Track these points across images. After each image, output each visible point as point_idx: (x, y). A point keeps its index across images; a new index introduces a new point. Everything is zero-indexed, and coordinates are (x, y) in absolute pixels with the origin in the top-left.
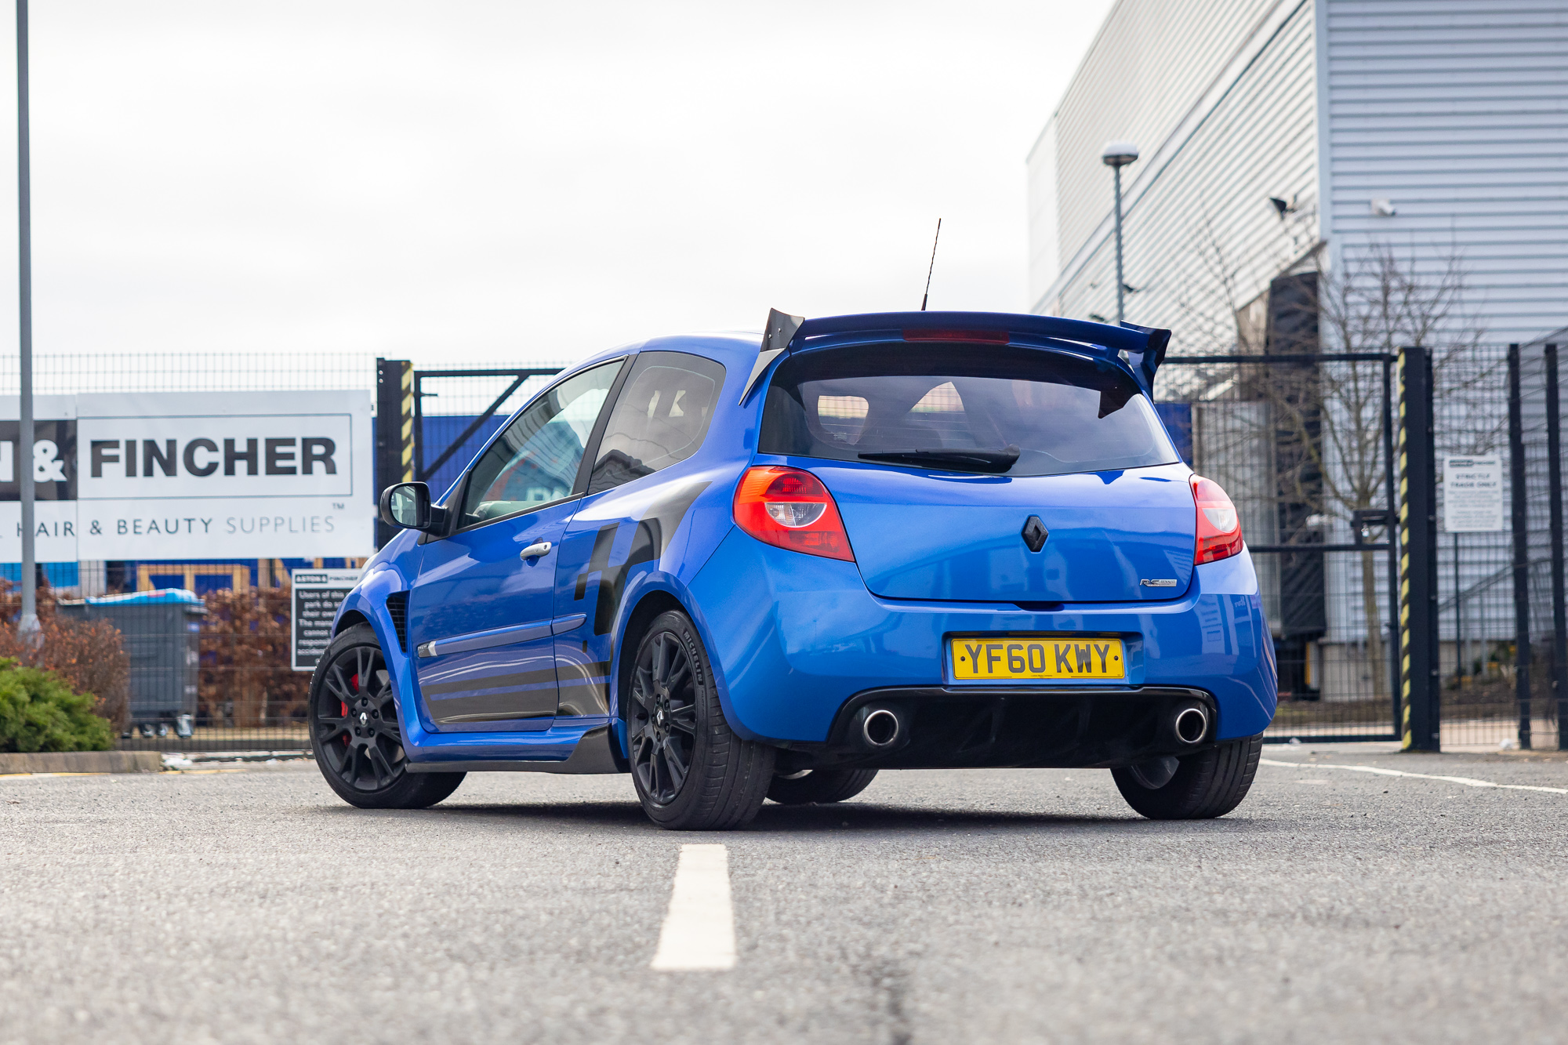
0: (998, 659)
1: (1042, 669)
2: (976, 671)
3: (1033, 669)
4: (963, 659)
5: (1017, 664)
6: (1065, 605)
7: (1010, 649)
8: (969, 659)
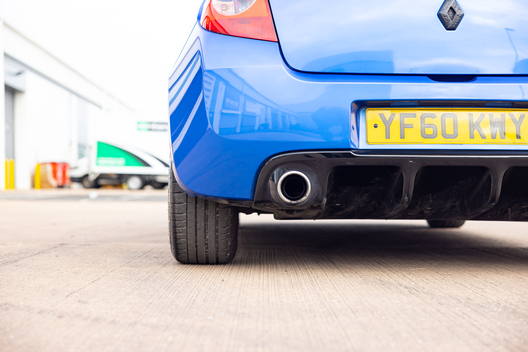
0: (411, 126)
1: (455, 135)
2: (388, 137)
3: (445, 135)
4: (376, 126)
5: (429, 131)
6: (479, 78)
7: (422, 119)
8: (382, 127)
